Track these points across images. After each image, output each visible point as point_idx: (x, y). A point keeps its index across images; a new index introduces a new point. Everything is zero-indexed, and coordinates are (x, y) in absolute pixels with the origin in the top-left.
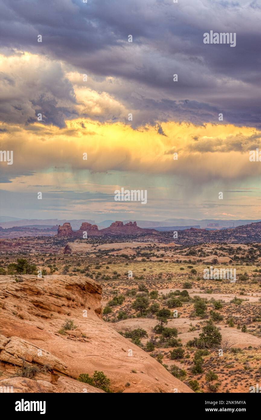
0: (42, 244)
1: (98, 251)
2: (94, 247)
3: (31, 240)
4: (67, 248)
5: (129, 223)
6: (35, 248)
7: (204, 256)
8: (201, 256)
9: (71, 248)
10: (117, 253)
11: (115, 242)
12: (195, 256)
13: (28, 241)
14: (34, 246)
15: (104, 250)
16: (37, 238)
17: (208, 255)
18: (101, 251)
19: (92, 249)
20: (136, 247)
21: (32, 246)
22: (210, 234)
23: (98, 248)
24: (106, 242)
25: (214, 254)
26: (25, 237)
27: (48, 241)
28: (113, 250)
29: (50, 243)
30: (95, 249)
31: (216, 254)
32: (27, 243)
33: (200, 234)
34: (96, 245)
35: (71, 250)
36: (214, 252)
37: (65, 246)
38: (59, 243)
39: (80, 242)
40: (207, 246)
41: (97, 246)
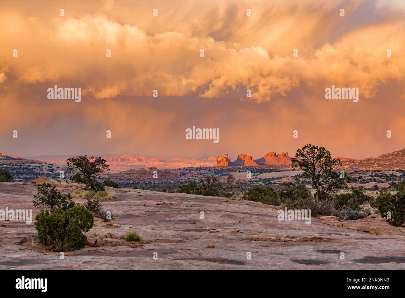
0: (205, 174)
1: (259, 179)
2: (255, 176)
3: (194, 170)
4: (230, 177)
5: (281, 153)
6: (198, 177)
7: (365, 183)
8: (361, 183)
9: (234, 177)
10: (279, 182)
11: (274, 171)
12: (356, 183)
13: (192, 171)
14: (197, 176)
15: (264, 178)
16: (199, 168)
17: (368, 182)
18: (262, 179)
19: (253, 178)
20: (294, 175)
21: (195, 175)
22: (357, 163)
23: (258, 177)
24: (266, 171)
25: (373, 181)
26: (189, 168)
27: (209, 171)
28: (273, 179)
29: (211, 173)
30: (256, 178)
31: (375, 180)
32: (190, 173)
33: (347, 163)
34: (256, 174)
35: (234, 179)
36: (373, 179)
37: (228, 175)
38: (220, 173)
39: (242, 172)
40: (363, 173)
41: (258, 175)
